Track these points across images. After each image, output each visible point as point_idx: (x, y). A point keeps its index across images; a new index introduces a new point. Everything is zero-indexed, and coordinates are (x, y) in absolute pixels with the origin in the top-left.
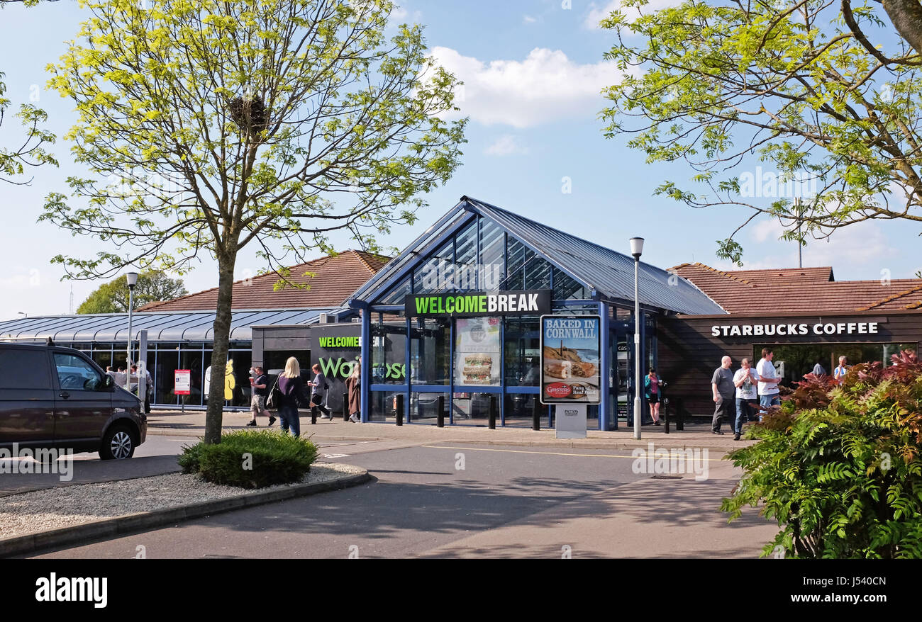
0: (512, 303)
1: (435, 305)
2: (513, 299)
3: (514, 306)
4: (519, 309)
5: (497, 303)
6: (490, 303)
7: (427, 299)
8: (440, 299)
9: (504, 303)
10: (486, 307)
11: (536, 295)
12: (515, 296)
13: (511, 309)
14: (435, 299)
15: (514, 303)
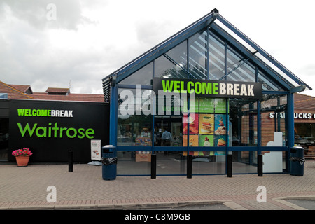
0: (236, 89)
1: (179, 87)
2: (237, 87)
3: (238, 92)
4: (242, 94)
5: (226, 89)
6: (221, 89)
7: (172, 82)
8: (183, 83)
9: (231, 89)
10: (218, 91)
11: (252, 86)
12: (238, 85)
13: (236, 94)
14: (179, 82)
15: (238, 90)
